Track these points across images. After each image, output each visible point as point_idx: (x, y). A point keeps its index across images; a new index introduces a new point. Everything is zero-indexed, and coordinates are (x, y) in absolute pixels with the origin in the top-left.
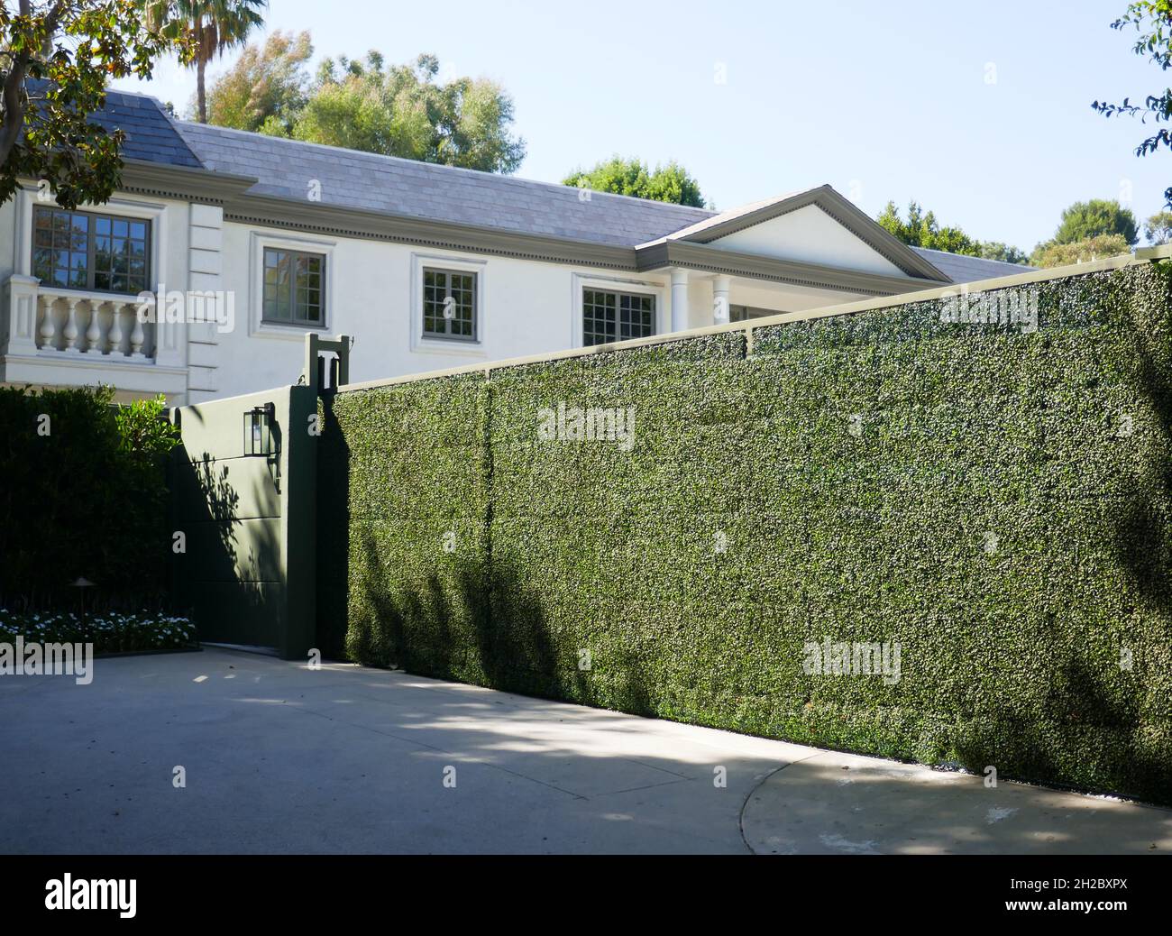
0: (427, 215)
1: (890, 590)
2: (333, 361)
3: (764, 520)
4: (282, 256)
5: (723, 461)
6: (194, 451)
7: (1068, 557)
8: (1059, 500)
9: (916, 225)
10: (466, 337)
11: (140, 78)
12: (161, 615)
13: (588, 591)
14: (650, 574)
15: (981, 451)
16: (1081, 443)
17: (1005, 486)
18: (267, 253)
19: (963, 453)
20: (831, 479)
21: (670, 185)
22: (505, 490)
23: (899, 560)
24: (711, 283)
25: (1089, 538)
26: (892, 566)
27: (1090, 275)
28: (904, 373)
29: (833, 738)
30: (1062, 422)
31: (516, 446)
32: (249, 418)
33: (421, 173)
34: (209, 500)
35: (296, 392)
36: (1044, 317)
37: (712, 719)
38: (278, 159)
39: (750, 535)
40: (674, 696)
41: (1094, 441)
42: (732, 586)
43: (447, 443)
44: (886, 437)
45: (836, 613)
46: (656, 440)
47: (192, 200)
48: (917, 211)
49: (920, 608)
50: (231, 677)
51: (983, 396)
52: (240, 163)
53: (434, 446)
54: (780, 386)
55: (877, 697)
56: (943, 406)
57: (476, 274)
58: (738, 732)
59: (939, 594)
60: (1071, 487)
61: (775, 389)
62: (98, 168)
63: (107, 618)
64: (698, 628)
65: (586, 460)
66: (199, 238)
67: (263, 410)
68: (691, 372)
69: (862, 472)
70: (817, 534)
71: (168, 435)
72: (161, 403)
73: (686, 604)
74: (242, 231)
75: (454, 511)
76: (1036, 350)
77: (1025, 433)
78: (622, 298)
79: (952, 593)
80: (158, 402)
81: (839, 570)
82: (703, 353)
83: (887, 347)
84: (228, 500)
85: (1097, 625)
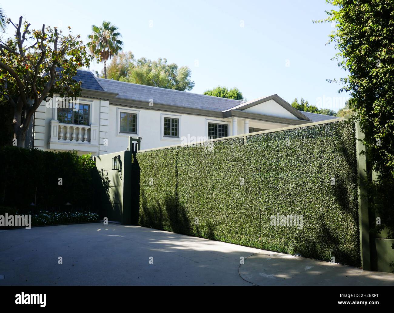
0: (165, 103)
1: (281, 207)
2: (136, 144)
3: (249, 188)
4: (125, 115)
5: (238, 172)
6: (99, 168)
7: (328, 198)
8: (325, 183)
9: (303, 104)
10: (175, 136)
11: (87, 67)
12: (89, 213)
13: (203, 207)
14: (219, 202)
15: (305, 170)
16: (331, 168)
17: (311, 179)
18: (121, 114)
19: (300, 170)
20: (266, 177)
21: (234, 94)
22: (181, 179)
23: (284, 199)
24: (243, 121)
25: (333, 193)
26: (282, 201)
27: (333, 123)
28: (285, 149)
29: (267, 247)
30: (326, 162)
31: (184, 167)
32: (114, 159)
33: (164, 91)
34: (103, 181)
35: (126, 153)
36: (321, 134)
37: (235, 242)
38: (124, 88)
39: (245, 192)
40: (225, 236)
41: (334, 167)
42: (240, 206)
43: (166, 166)
44: (280, 166)
45: (267, 213)
46: (220, 166)
47: (101, 99)
48: (303, 101)
49: (289, 212)
50: (107, 229)
51: (306, 155)
52: (114, 89)
53: (162, 167)
54: (253, 152)
55: (278, 236)
56: (295, 157)
57: (178, 119)
58: (242, 245)
59: (294, 208)
60: (328, 179)
61: (252, 152)
62: (75, 91)
63: (75, 214)
64: (231, 217)
65: (202, 171)
66: (103, 110)
67: (117, 157)
68: (229, 148)
69: (274, 175)
70: (262, 191)
71: (92, 164)
72: (90, 155)
73: (228, 211)
74: (114, 108)
75: (168, 185)
76: (319, 143)
77: (316, 165)
78: (219, 125)
79: (297, 208)
80: (89, 155)
81: (268, 201)
82: (233, 143)
83: (281, 141)
84: (108, 182)
85: (335, 217)
